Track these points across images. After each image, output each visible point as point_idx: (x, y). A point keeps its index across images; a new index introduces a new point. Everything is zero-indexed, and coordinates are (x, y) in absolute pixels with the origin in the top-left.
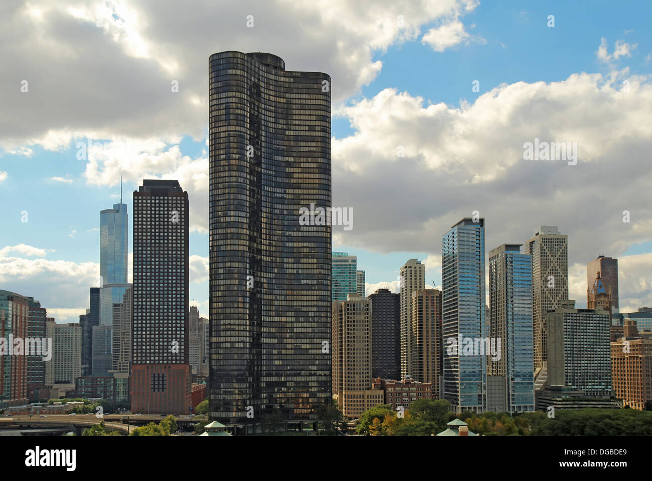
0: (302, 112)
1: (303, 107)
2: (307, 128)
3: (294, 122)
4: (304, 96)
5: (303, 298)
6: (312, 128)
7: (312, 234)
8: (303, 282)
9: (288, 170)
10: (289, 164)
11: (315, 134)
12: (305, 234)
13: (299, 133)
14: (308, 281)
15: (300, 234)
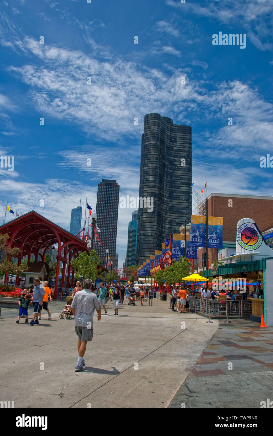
0: (181, 140)
1: (181, 138)
2: (183, 147)
3: (178, 144)
4: (182, 134)
5: (180, 218)
6: (185, 147)
7: (185, 190)
8: (180, 210)
9: (174, 163)
10: (175, 161)
11: (186, 149)
12: (181, 190)
13: (180, 149)
14: (182, 210)
15: (179, 190)
